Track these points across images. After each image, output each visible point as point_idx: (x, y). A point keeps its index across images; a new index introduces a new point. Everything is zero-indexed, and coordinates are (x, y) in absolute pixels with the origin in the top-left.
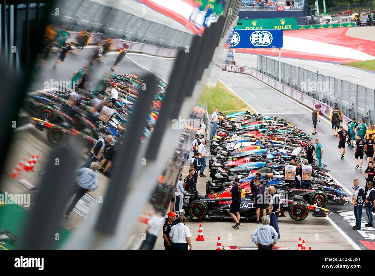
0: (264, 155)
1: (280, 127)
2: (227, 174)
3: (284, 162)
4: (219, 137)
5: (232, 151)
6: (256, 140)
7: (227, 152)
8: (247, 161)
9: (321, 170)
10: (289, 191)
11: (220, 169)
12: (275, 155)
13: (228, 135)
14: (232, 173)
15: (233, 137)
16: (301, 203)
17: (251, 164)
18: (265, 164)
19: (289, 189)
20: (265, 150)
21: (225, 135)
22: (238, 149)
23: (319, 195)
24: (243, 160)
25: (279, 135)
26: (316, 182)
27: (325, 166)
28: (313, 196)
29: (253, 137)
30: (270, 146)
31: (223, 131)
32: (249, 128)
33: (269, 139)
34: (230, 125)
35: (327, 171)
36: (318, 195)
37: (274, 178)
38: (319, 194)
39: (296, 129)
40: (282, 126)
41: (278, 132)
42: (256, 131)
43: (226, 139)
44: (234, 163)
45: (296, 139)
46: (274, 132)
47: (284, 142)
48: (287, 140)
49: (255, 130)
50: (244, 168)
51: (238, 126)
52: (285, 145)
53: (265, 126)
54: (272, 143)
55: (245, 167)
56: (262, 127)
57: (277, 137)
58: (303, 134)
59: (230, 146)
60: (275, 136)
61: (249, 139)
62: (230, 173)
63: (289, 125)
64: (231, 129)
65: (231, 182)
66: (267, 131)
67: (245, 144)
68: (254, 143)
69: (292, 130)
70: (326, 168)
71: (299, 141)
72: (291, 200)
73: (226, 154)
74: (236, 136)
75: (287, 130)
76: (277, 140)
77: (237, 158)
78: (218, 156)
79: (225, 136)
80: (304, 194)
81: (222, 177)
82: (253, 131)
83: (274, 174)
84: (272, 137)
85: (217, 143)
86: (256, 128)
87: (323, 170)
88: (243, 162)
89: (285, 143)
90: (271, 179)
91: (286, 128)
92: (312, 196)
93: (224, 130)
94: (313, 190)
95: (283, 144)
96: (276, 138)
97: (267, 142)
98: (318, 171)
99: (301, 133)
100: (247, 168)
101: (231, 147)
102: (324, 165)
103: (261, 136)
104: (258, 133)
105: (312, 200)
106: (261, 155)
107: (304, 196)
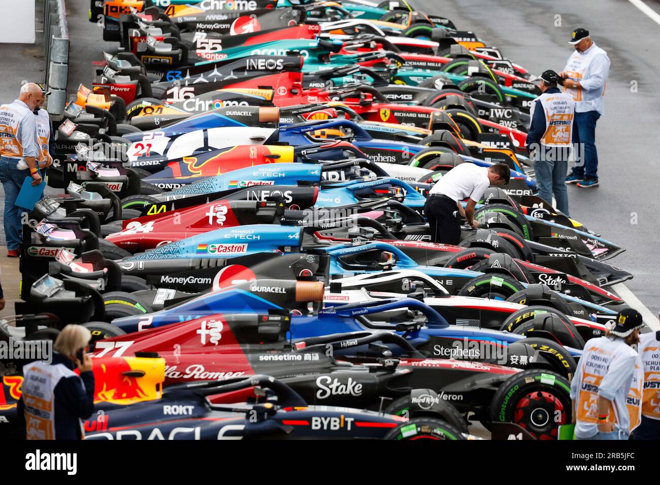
0: (305, 190)
1: (414, 55)
2: (97, 285)
3: (399, 226)
4: (100, 102)
5: (153, 170)
6: (282, 120)
7: (125, 177)
8: (215, 218)
9: (583, 271)
10: (392, 368)
11: (66, 258)
12: (359, 194)
13: (147, 94)
14: (125, 279)
15: (175, 100)
16: (439, 431)
17: (226, 236)
18: (297, 237)
19: (389, 362)
20: (314, 169)
21: (134, 89)
22: (180, 160)
23: (540, 395)
24: (195, 214)
25: (403, 97)
26: (536, 327)
27: (611, 249)
28: (507, 398)
29: (268, 103)
30: (345, 148)
31: (124, 73)
32: (256, 57)
33: (351, 116)
34: (162, 43)
35: (614, 276)
36: (534, 395)
37: (328, 305)
38: (538, 386)
39: (498, 66)
40: (428, 50)
41: (406, 80)
42: (286, 74)
43: (136, 112)
44: (146, 229)
45: (486, 117)
46: (378, 80)
47: (421, 131)
48: (439, 120)
49: (286, 68)
50: (194, 255)
51: (208, 47)
52: (426, 147)
53: (337, 48)
54: (357, 132)
55: (199, 252)
56: (323, 52)
57: (394, 105)
58: (527, 90)
59: (146, 148)
60: (381, 100)
61: (245, 113)
62: (114, 280)
63: (462, 45)
64: (167, 60)
65: (115, 321)
66: (344, 75)
67: (220, 137)
68: (267, 133)
69: (473, 69)
70: (614, 263)
71: (503, 125)
72: (393, 413)
73: (116, 187)
74: (187, 97)
75: (451, 71)
76: (393, 119)
77: (168, 204)
78: (73, 195)
79: (131, 95)
80: (465, 386)
81: (70, 296)
82: (275, 71)
83: (336, 288)
84: (367, 105)
85: (78, 129)
86: (293, 61)
87: (595, 269)
88: (193, 226)
89: (424, 136)
90: (311, 309)
91: (445, 58)
92: (502, 399)
93: (128, 66)
94: (514, 366)
95: (416, 142)
96: (385, 112)
97: (336, 126)
98: (563, 277)
99: (519, 86)
100: (210, 255)
101: (153, 149)
102: (607, 246)
103: (313, 100)
104: (296, 83)
105: (504, 417)
106: (290, 192)
107: (460, 398)
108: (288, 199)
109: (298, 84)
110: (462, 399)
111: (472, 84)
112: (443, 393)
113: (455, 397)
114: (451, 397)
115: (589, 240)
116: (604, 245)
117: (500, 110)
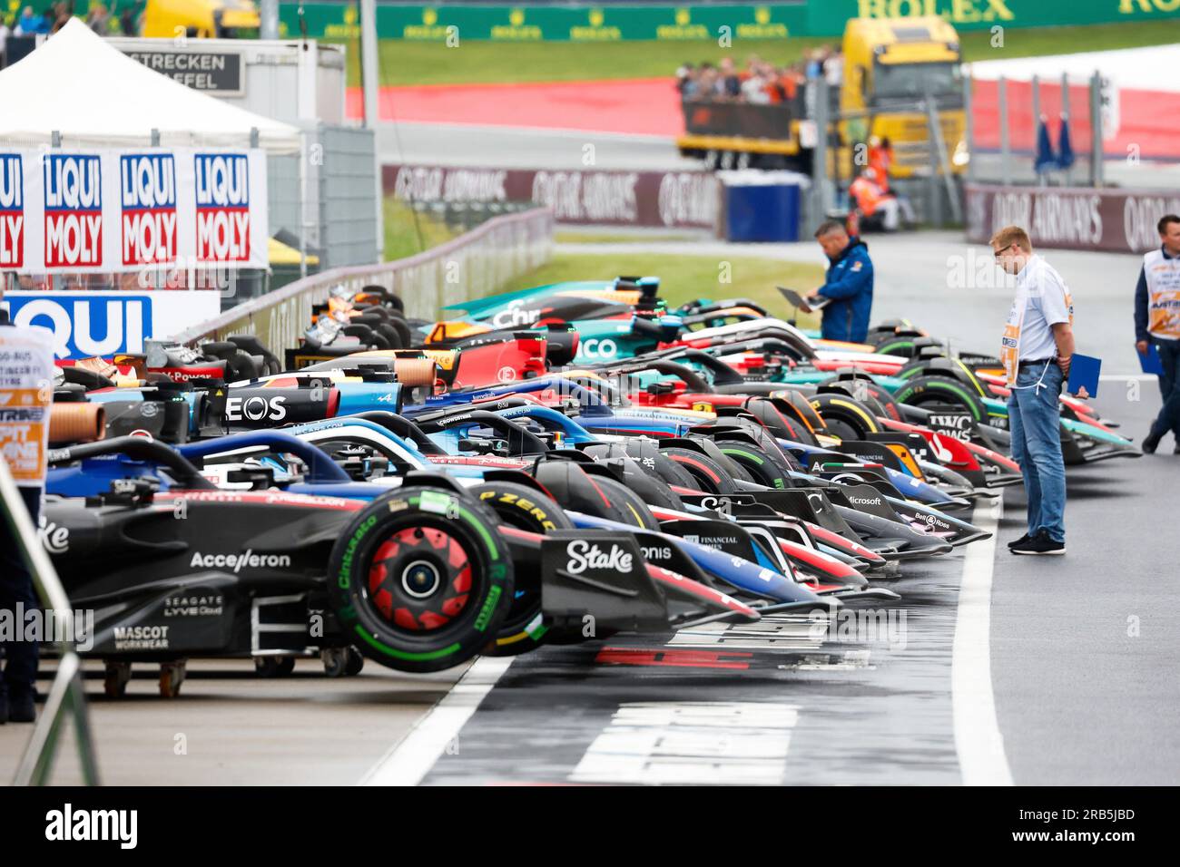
19: (126, 485)
23: (419, 535)
27: (962, 533)
28: (354, 543)
38: (415, 517)
96: (702, 408)
105: (347, 580)
106: (282, 399)
107: (285, 561)
108: (277, 413)
109: (537, 362)
110: (288, 563)
111: (921, 389)
112: (249, 552)
113: (273, 561)
114: (266, 561)
115: (918, 515)
116: (948, 526)
117: (948, 418)
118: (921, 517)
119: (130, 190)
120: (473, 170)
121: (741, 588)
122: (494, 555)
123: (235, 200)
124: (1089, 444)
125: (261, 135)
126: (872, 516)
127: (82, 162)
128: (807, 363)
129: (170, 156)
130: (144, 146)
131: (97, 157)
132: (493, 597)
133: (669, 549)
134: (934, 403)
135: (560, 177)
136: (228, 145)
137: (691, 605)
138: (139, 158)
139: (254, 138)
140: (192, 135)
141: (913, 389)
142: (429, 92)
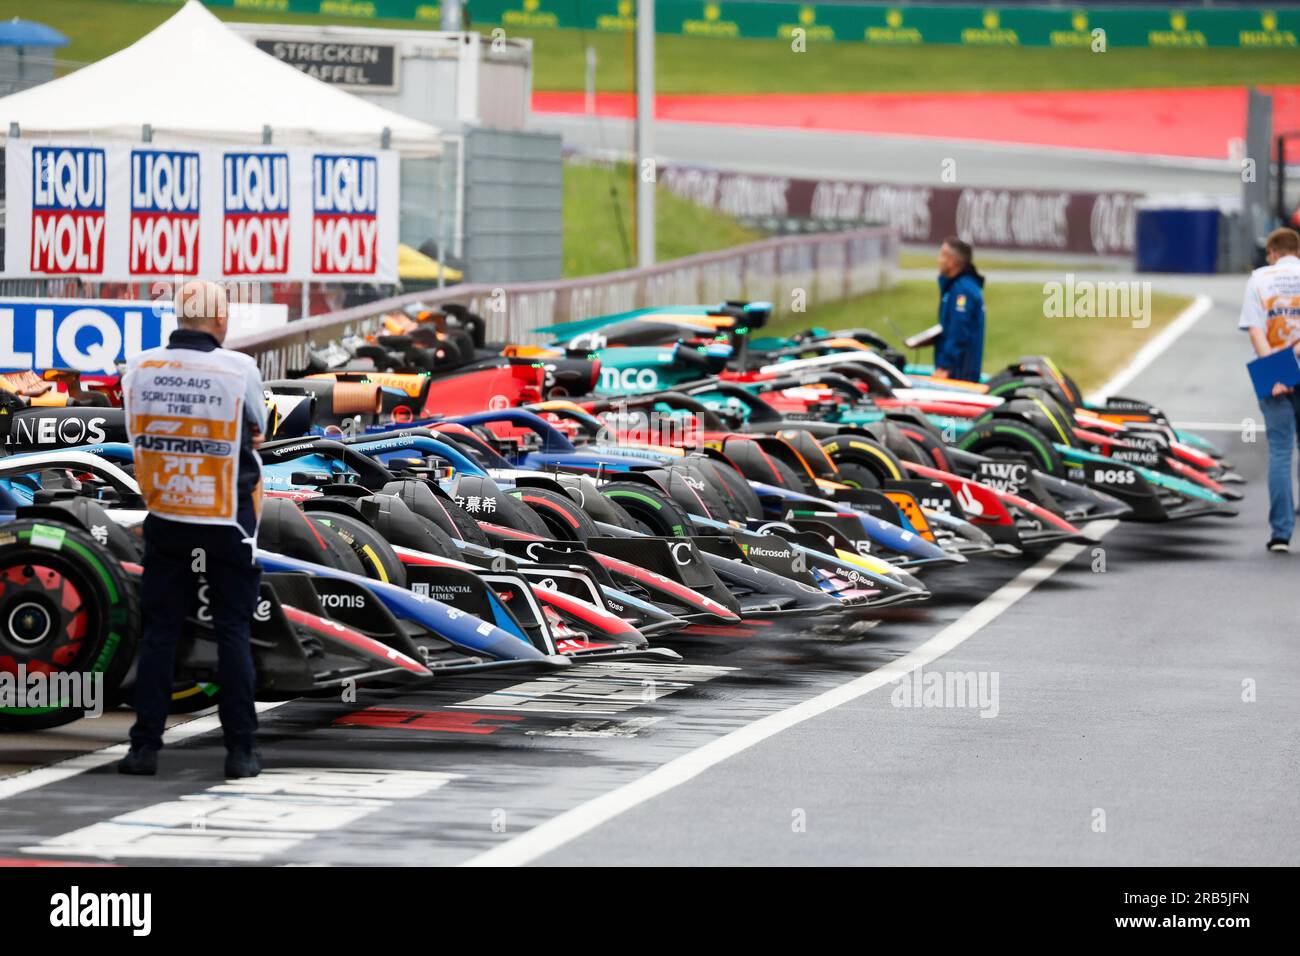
23: (29, 572)
38: (25, 553)
104: (527, 387)
108: (95, 436)
109: (533, 391)
111: (988, 434)
115: (839, 571)
116: (872, 584)
117: (1001, 467)
118: (842, 573)
119: (235, 192)
120: (896, 187)
121: (457, 644)
122: (114, 598)
123: (360, 206)
124: (1177, 501)
125: (394, 135)
126: (756, 570)
127: (177, 160)
128: (868, 401)
129: (284, 156)
130: (252, 143)
131: (195, 155)
132: (110, 645)
133: (362, 598)
134: (1001, 450)
135: (987, 197)
136: (353, 145)
137: (351, 660)
138: (246, 157)
139: (386, 140)
140: (311, 133)
141: (979, 433)
142: (887, 102)
